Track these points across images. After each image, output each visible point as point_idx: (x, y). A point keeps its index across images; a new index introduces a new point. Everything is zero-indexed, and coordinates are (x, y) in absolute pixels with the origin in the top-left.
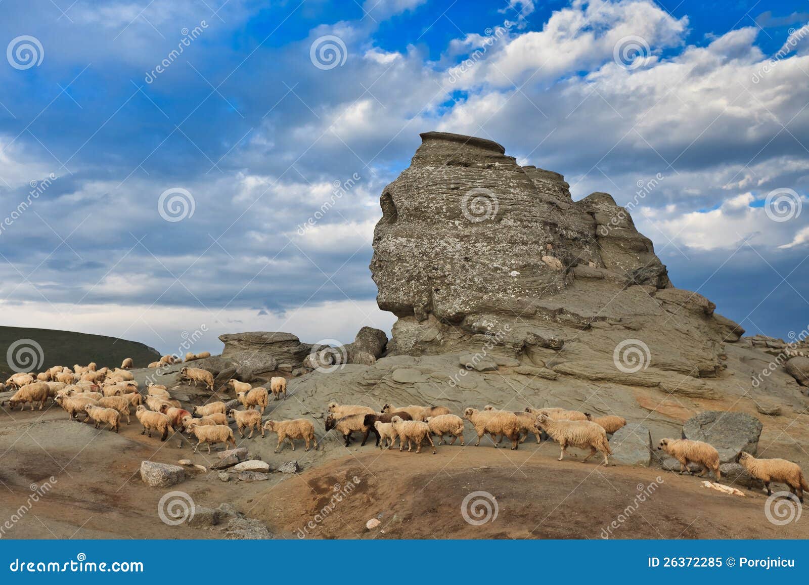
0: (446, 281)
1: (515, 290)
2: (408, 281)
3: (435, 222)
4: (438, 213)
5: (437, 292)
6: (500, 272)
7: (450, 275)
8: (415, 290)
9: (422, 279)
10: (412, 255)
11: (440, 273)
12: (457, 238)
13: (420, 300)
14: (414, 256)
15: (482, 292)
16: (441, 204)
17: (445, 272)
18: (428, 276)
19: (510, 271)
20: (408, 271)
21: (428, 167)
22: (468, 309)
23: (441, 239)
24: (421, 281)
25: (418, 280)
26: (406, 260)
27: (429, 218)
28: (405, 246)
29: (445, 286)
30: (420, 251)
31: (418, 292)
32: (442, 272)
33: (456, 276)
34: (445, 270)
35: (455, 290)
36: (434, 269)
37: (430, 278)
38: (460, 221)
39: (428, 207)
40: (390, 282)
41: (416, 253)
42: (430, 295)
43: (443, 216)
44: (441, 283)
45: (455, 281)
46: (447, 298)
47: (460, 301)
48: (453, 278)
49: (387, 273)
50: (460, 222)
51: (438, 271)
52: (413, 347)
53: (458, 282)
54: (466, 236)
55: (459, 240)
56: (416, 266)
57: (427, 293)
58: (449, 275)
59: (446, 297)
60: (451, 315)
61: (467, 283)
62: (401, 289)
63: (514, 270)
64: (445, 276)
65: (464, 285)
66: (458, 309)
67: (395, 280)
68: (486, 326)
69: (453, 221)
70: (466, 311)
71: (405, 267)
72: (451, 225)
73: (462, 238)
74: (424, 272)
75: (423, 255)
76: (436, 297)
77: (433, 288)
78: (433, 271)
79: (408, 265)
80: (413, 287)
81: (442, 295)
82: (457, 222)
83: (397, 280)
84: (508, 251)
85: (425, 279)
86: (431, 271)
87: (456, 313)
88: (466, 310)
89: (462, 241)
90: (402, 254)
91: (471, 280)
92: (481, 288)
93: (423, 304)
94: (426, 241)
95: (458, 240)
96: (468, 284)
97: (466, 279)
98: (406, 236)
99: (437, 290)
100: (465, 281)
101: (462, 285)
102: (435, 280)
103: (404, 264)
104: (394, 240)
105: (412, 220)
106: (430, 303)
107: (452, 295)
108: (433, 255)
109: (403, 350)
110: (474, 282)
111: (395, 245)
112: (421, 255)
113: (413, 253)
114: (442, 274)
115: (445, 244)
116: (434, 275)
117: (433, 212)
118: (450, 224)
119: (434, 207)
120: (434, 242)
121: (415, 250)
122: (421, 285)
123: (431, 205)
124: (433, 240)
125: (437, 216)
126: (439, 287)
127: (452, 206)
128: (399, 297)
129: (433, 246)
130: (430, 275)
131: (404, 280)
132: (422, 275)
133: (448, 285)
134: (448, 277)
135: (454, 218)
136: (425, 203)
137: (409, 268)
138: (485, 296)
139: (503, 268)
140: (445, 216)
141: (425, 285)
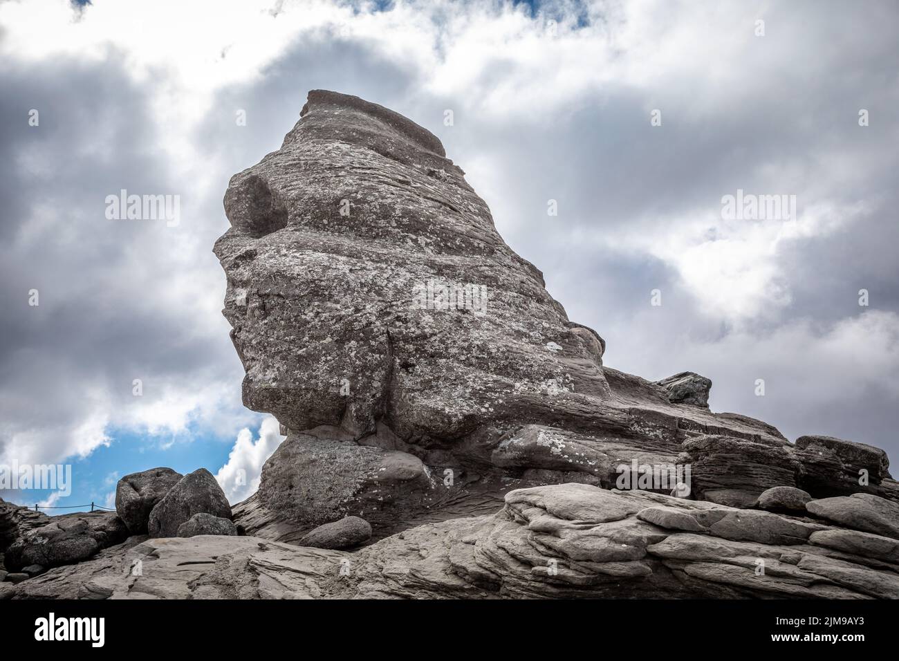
0: (427, 347)
1: (567, 378)
2: (341, 342)
3: (377, 234)
4: (386, 216)
5: (407, 371)
6: (527, 340)
7: (435, 335)
8: (358, 362)
9: (374, 338)
10: (345, 286)
11: (413, 329)
12: (432, 267)
13: (367, 387)
14: (348, 289)
15: (508, 375)
16: (389, 201)
17: (424, 328)
18: (388, 332)
19: (545, 342)
20: (340, 318)
21: (337, 144)
22: (485, 409)
23: (398, 265)
24: (373, 343)
25: (366, 340)
26: (331, 296)
27: (364, 223)
28: (326, 268)
29: (426, 358)
30: (363, 281)
31: (365, 368)
32: (418, 328)
33: (448, 339)
34: (423, 324)
35: (450, 369)
36: (398, 318)
37: (391, 339)
38: (428, 237)
39: (363, 201)
40: (293, 341)
41: (353, 285)
42: (390, 376)
43: (394, 224)
44: (416, 350)
45: (447, 348)
46: (434, 383)
47: (467, 391)
48: (442, 341)
49: (283, 322)
50: (429, 241)
51: (410, 325)
52: (354, 495)
53: (453, 351)
54: (447, 267)
55: (435, 272)
56: (357, 310)
57: (383, 372)
58: (432, 335)
59: (430, 381)
60: (454, 420)
61: (474, 354)
62: (323, 358)
63: (550, 339)
64: (424, 337)
65: (468, 359)
66: (467, 410)
67: (306, 338)
68: (547, 444)
69: (414, 237)
70: (485, 413)
71: (331, 310)
72: (411, 243)
73: (440, 271)
74: (378, 323)
75: (369, 291)
76: (407, 381)
77: (399, 361)
78: (397, 323)
79: (338, 306)
80: (353, 354)
81: (420, 376)
82: (422, 240)
83: (312, 337)
84: (521, 307)
85: (383, 339)
86: (392, 324)
87: (465, 417)
88: (483, 410)
89: (442, 275)
90: (323, 283)
91: (482, 349)
92: (506, 367)
93: (374, 396)
94: (370, 265)
95: (432, 271)
96: (477, 358)
97: (470, 346)
98: (324, 251)
99: (406, 366)
100: (469, 349)
101: (463, 358)
102: (401, 344)
103: (329, 304)
104: (297, 255)
105: (324, 225)
106: (387, 395)
107: (446, 379)
108: (391, 293)
109: (318, 503)
110: (490, 353)
111: (302, 265)
112: (366, 289)
113: (348, 282)
114: (418, 332)
115: (408, 275)
116: (401, 333)
117: (374, 213)
118: (408, 240)
119: (376, 203)
120: (386, 268)
121: (351, 277)
122: (373, 351)
123: (370, 198)
124: (384, 266)
125: (382, 223)
126: (412, 360)
127: (411, 207)
128: (316, 377)
129: (385, 276)
130: (393, 330)
131: (329, 339)
132: (375, 330)
133: (432, 356)
134: (433, 339)
135: (416, 232)
136: (357, 192)
137: (343, 313)
138: (517, 385)
139: (531, 334)
140: (400, 225)
141: (380, 353)
